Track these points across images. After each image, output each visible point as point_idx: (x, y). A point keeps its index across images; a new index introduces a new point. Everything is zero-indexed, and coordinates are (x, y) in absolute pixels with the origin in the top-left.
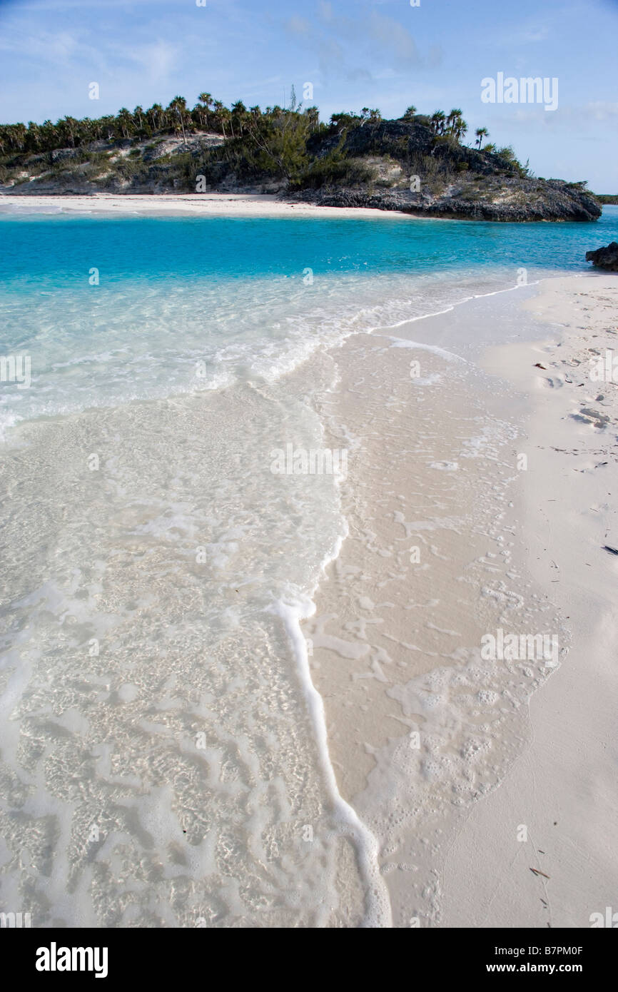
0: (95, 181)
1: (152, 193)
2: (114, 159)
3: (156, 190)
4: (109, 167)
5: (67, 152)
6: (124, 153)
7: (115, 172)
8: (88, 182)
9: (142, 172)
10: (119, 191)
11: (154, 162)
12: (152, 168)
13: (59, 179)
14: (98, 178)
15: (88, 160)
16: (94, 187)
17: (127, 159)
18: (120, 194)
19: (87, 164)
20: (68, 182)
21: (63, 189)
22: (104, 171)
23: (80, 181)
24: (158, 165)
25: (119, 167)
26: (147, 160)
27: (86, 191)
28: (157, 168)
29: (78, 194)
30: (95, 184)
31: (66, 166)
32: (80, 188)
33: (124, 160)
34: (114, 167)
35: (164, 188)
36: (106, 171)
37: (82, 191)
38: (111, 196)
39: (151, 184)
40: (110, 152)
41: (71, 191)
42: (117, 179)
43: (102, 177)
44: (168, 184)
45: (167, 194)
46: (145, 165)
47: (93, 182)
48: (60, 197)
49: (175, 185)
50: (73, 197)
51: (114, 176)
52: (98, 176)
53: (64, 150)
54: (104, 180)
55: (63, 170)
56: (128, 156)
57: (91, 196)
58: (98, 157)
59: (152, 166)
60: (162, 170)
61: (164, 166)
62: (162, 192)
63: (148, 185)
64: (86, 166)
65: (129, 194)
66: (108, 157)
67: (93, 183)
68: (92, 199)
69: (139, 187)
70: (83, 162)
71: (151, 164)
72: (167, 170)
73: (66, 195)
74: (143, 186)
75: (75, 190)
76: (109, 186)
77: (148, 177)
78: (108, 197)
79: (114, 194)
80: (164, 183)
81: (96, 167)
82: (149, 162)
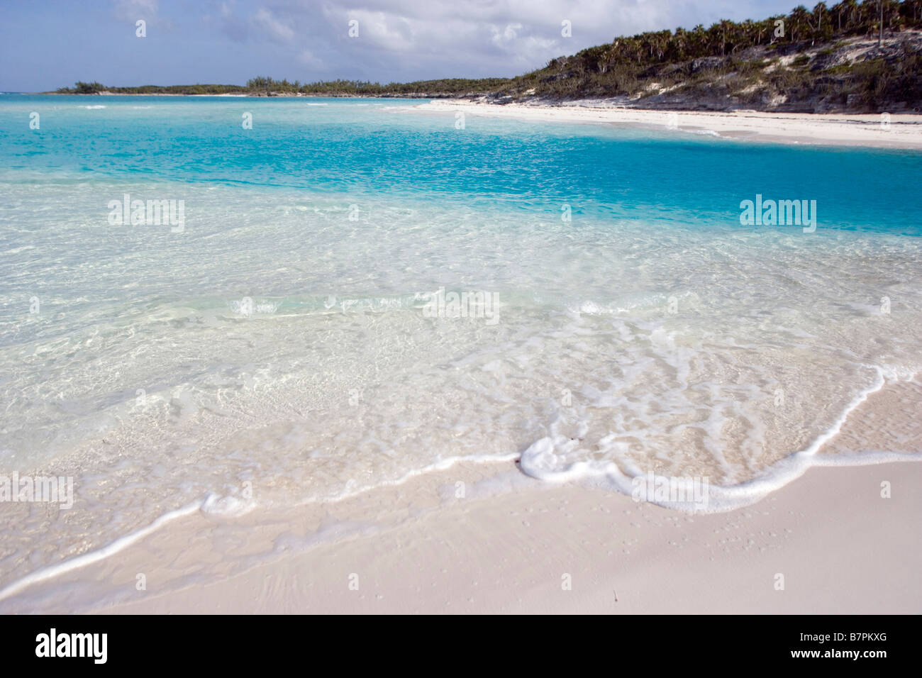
0: (739, 96)
1: (811, 112)
2: (771, 69)
3: (819, 108)
4: (761, 78)
5: (713, 61)
6: (785, 61)
7: (766, 84)
8: (728, 96)
9: (805, 84)
10: (766, 107)
11: (825, 72)
12: (820, 80)
13: (694, 92)
14: (743, 91)
15: (735, 70)
16: (734, 102)
17: (788, 69)
18: (767, 112)
19: (732, 74)
20: (703, 95)
21: (695, 104)
22: (752, 82)
23: (719, 94)
24: (831, 76)
25: (774, 79)
26: (815, 70)
27: (722, 107)
28: (826, 80)
29: (712, 110)
30: (737, 98)
31: (706, 77)
32: (716, 103)
33: (784, 70)
34: (766, 78)
35: (831, 105)
36: (756, 82)
37: (718, 106)
38: (754, 113)
39: (814, 100)
40: (767, 60)
41: (705, 106)
42: (768, 93)
43: (748, 90)
44: (839, 100)
45: (834, 113)
46: (811, 75)
47: (735, 96)
48: (689, 112)
49: (848, 102)
50: (704, 113)
51: (764, 89)
52: (743, 88)
53: (709, 58)
54: (749, 94)
55: (701, 82)
56: (790, 65)
57: (729, 112)
58: (749, 66)
59: (821, 77)
60: (833, 82)
61: (840, 77)
62: (827, 110)
63: (810, 101)
64: (732, 77)
65: (778, 112)
66: (763, 66)
67: (734, 98)
68: (727, 116)
69: (795, 103)
70: (728, 72)
71: (820, 74)
72: (841, 82)
73: (697, 110)
74: (801, 102)
75: (710, 105)
76: (756, 102)
77: (811, 91)
78: (749, 115)
79: (758, 111)
80: (833, 100)
81: (742, 79)
82: (818, 71)
